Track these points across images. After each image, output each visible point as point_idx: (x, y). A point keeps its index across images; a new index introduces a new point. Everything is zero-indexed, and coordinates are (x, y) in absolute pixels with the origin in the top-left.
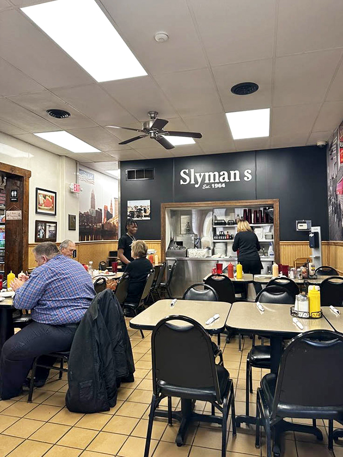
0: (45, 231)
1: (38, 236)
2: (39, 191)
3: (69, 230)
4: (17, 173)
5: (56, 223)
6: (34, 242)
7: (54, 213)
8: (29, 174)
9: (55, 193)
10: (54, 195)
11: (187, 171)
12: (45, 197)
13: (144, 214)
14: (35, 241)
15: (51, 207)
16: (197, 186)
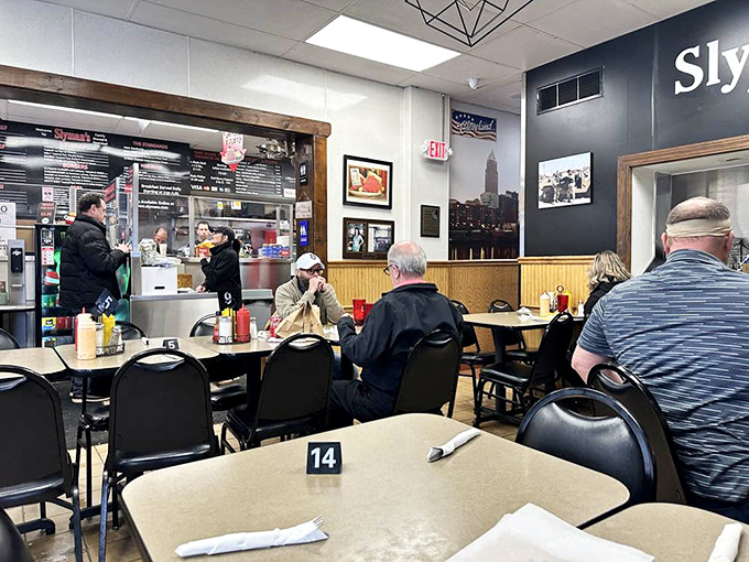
0: (366, 237)
1: (350, 248)
2: (349, 162)
3: (422, 236)
4: (299, 129)
5: (392, 223)
6: (341, 259)
7: (387, 203)
8: (326, 129)
9: (390, 164)
10: (387, 168)
11: (695, 51)
12: (364, 172)
13: (575, 190)
14: (344, 257)
15: (380, 193)
16: (726, 89)
